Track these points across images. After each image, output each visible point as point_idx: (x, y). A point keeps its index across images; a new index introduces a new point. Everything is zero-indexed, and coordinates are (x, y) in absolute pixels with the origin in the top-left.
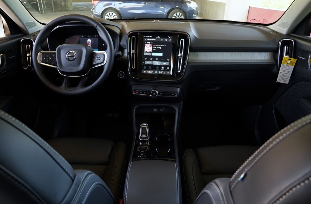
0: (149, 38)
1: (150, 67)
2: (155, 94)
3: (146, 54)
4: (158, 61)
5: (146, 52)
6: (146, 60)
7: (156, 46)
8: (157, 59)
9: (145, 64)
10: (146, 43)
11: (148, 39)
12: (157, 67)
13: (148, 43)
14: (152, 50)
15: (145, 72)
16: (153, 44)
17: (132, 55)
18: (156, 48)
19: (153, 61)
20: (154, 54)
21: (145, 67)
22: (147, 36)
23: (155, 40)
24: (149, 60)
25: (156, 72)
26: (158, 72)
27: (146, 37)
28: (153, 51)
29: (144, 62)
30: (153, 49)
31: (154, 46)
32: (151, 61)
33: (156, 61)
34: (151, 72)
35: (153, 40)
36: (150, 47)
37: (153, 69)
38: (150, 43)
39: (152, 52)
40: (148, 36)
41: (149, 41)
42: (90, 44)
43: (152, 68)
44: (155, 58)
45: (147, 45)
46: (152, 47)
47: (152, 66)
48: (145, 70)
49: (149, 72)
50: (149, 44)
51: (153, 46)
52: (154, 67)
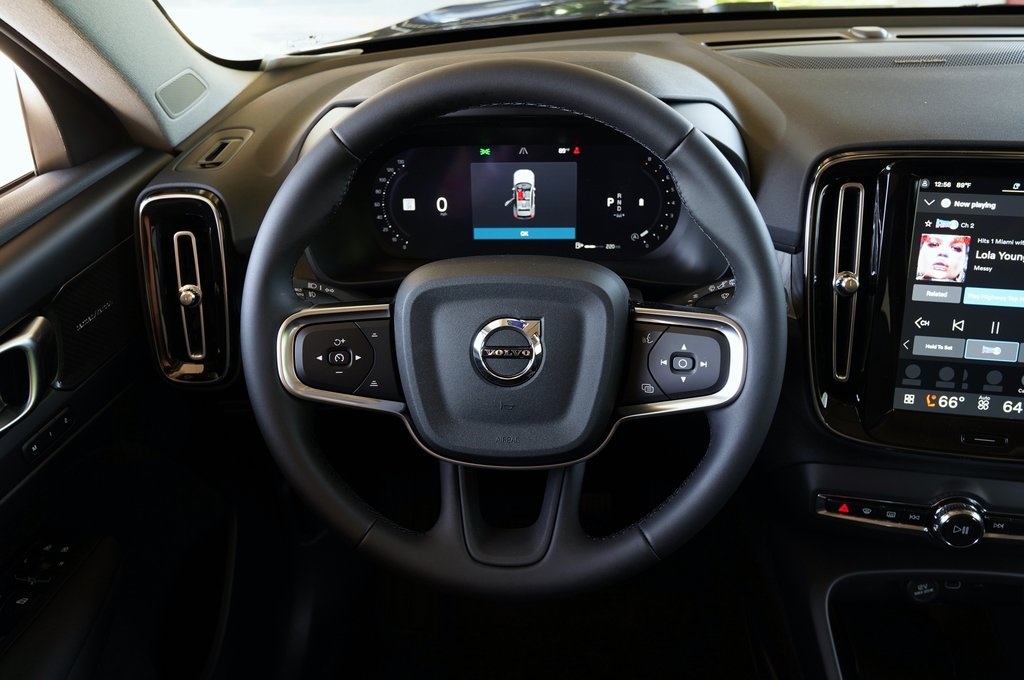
0: (953, 193)
1: (947, 373)
2: (965, 530)
3: (921, 294)
4: (1002, 337)
5: (928, 281)
6: (925, 332)
7: (996, 249)
8: (996, 327)
9: (915, 352)
10: (928, 224)
11: (946, 203)
12: (995, 377)
13: (941, 223)
14: (969, 272)
15: (909, 399)
16: (978, 230)
17: (835, 298)
18: (993, 256)
19: (965, 335)
20: (976, 296)
21: (913, 371)
22: (938, 184)
23: (993, 206)
24: (940, 330)
25: (984, 404)
26: (996, 406)
27: (932, 188)
28: (973, 279)
29: (911, 345)
30: (972, 261)
31: (984, 248)
32: (957, 334)
33: (985, 335)
34: (949, 402)
35: (977, 205)
36: (952, 253)
37: (965, 386)
38: (954, 225)
39: (963, 285)
40: (948, 185)
41: (948, 215)
42: (530, 195)
43: (957, 380)
44: (980, 322)
45: (933, 237)
46: (971, 255)
47: (960, 365)
48: (910, 388)
49: (936, 402)
50: (947, 231)
51: (974, 247)
52: (973, 376)
